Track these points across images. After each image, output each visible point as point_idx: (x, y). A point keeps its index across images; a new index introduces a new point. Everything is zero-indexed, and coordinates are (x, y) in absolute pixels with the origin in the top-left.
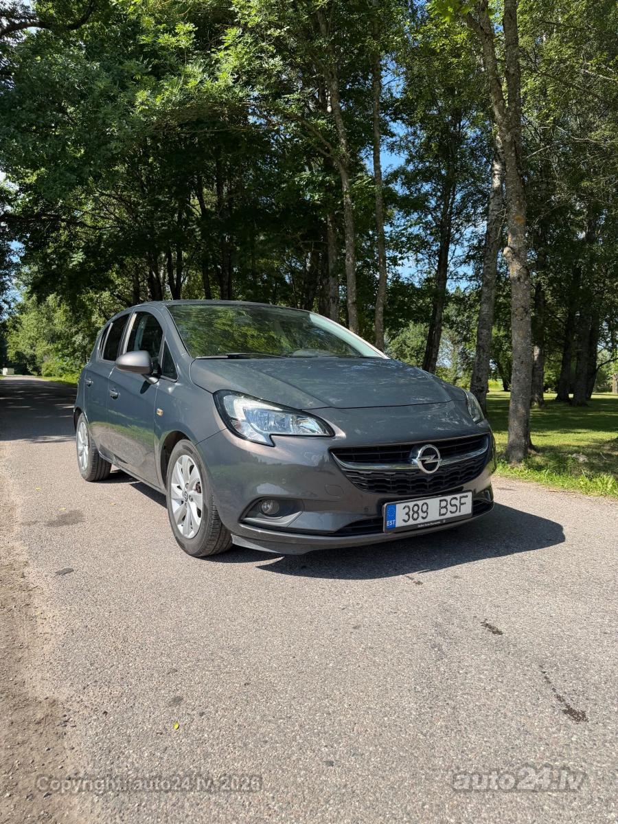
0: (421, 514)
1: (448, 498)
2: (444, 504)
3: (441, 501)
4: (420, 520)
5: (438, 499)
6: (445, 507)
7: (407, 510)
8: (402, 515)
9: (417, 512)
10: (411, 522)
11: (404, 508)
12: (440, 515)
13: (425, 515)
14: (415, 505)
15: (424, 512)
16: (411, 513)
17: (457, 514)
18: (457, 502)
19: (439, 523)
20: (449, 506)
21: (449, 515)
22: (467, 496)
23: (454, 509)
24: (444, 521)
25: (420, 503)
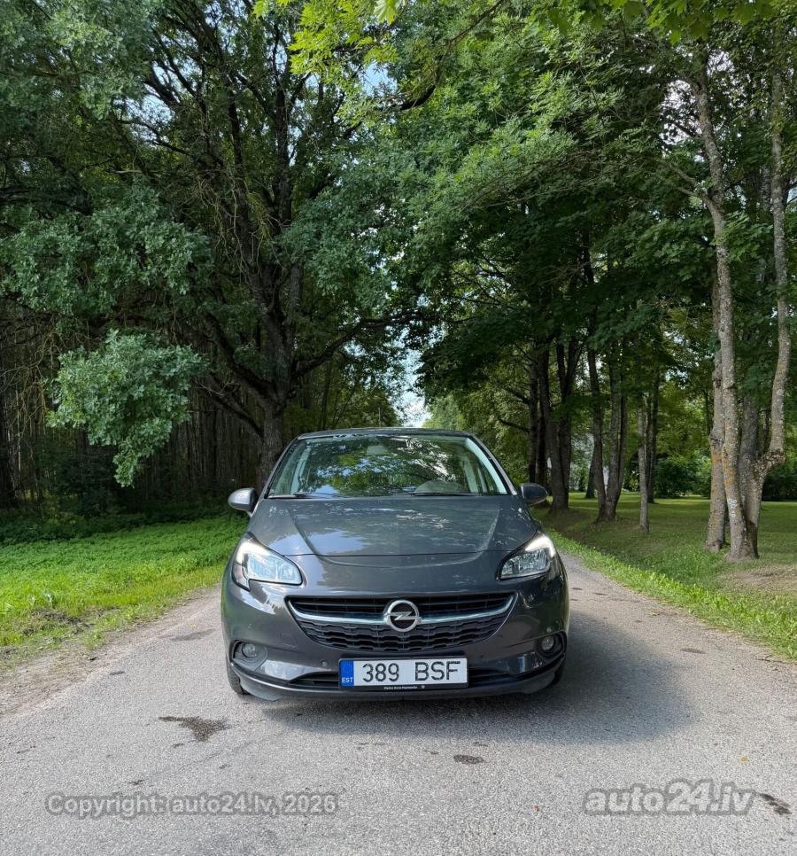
0: (389, 676)
1: (430, 662)
2: (422, 667)
3: (417, 664)
4: (387, 682)
5: (415, 661)
6: (425, 671)
7: (369, 669)
8: (362, 673)
9: (383, 672)
10: (375, 682)
11: (364, 666)
12: (417, 679)
13: (394, 677)
14: (379, 665)
15: (394, 674)
16: (374, 673)
17: (444, 681)
18: (444, 668)
19: (415, 688)
20: (430, 671)
21: (430, 681)
22: (458, 663)
23: (439, 675)
24: (423, 687)
25: (387, 663)
